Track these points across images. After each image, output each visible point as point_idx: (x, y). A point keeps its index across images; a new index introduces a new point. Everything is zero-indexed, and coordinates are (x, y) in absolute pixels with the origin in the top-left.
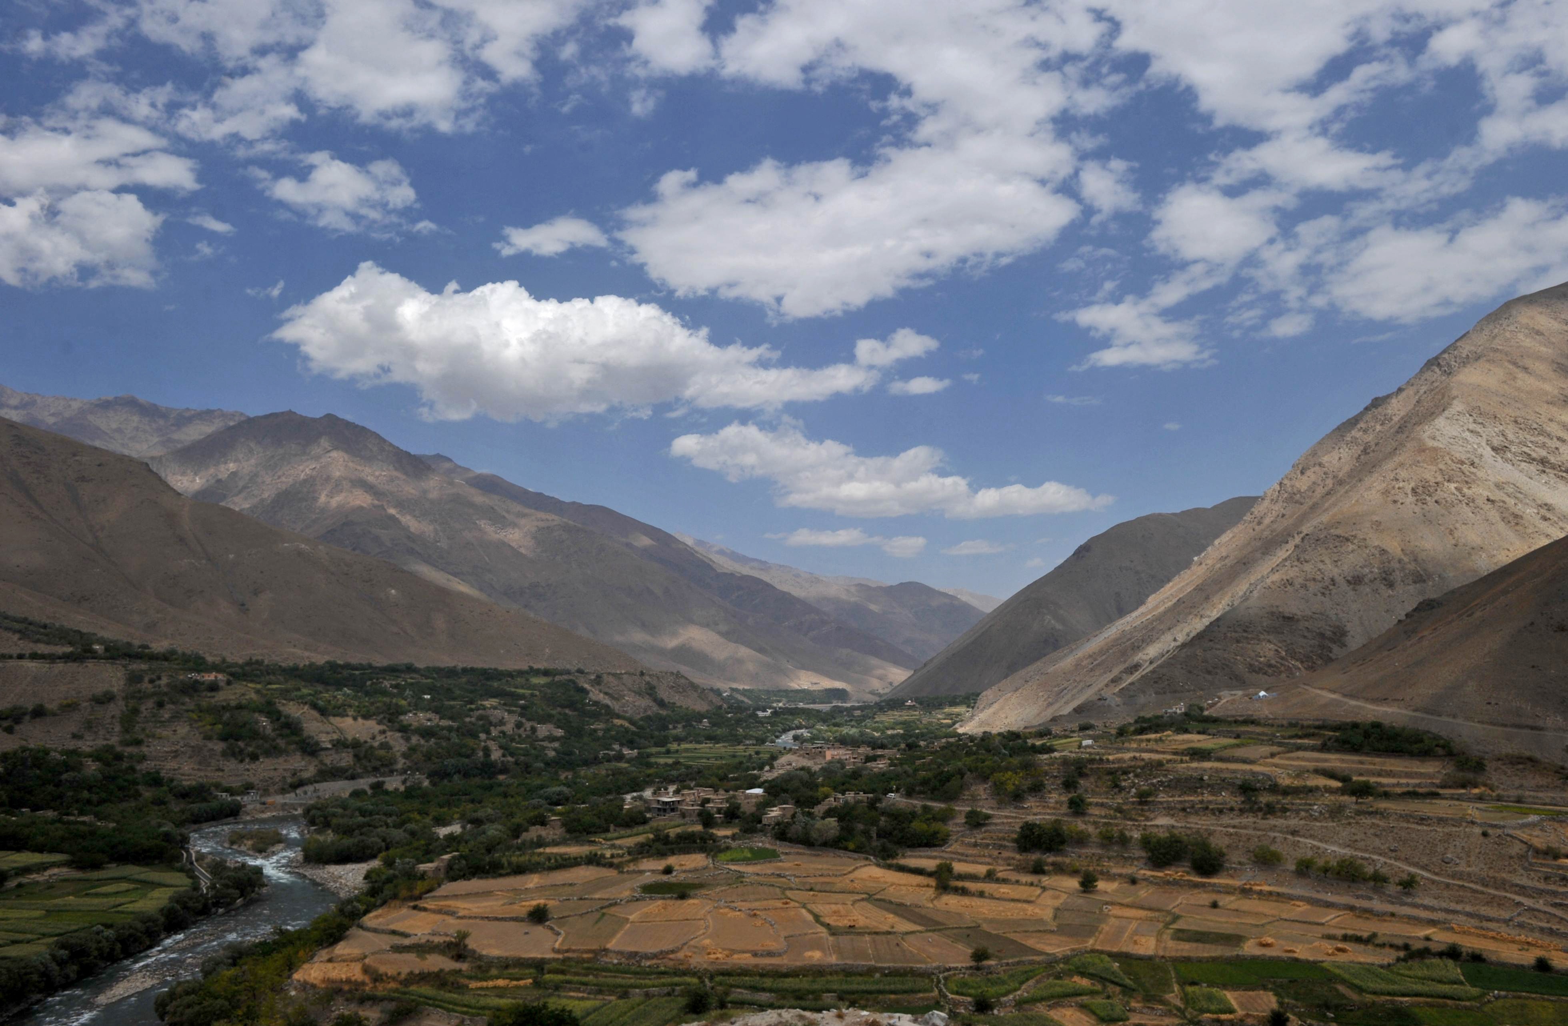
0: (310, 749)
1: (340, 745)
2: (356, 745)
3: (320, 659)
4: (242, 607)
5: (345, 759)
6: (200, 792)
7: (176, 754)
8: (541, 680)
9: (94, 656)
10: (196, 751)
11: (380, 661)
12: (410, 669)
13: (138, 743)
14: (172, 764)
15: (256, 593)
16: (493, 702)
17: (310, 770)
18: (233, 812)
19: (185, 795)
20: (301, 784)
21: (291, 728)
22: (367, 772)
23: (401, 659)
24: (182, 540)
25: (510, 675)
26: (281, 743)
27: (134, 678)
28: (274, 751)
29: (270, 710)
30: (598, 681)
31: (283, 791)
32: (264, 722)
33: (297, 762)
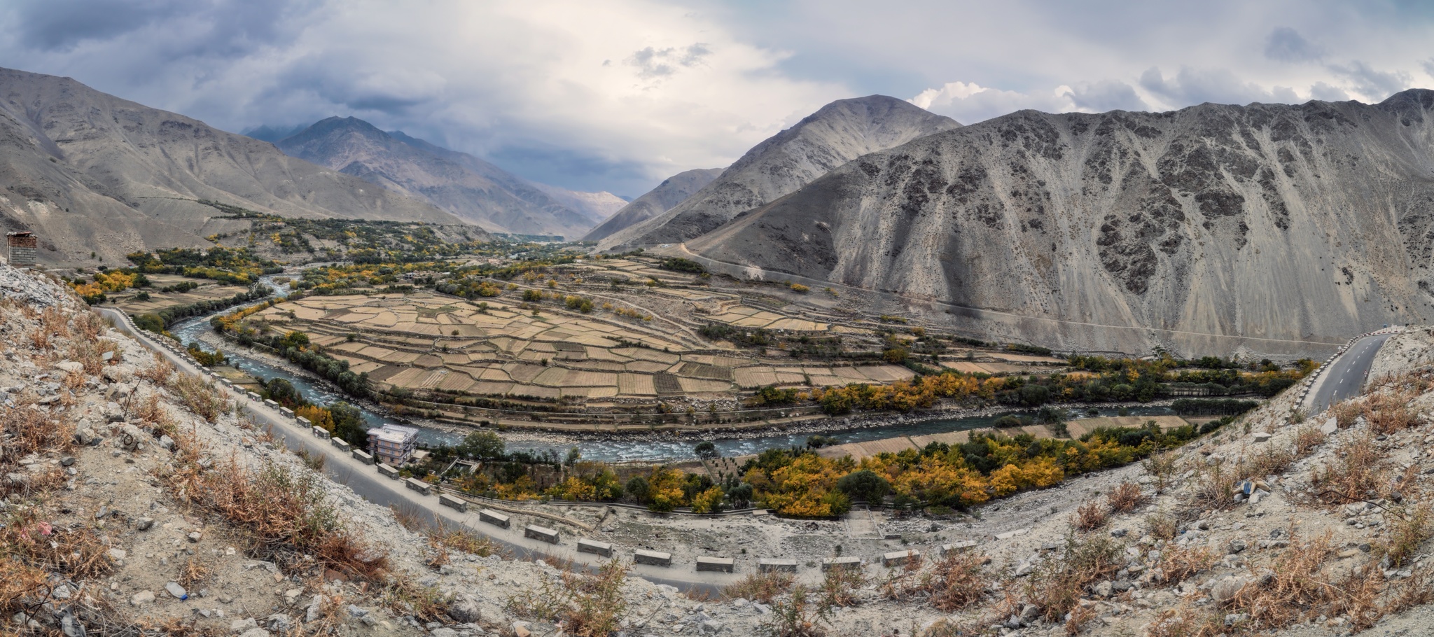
0: (311, 251)
1: (322, 249)
2: (328, 250)
3: (328, 217)
4: (304, 197)
5: (324, 255)
6: (272, 264)
7: (266, 251)
8: (416, 227)
9: (242, 217)
10: (272, 250)
11: (352, 218)
12: (362, 221)
13: (254, 247)
14: (264, 254)
15: (309, 192)
16: (391, 235)
17: (310, 258)
18: (281, 271)
19: (265, 265)
20: (306, 263)
21: (306, 243)
22: (331, 260)
23: (360, 217)
24: (284, 172)
25: (403, 224)
26: (301, 248)
27: (255, 224)
28: (299, 251)
29: (298, 236)
30: (441, 228)
31: (300, 265)
32: (296, 240)
33: (306, 255)
